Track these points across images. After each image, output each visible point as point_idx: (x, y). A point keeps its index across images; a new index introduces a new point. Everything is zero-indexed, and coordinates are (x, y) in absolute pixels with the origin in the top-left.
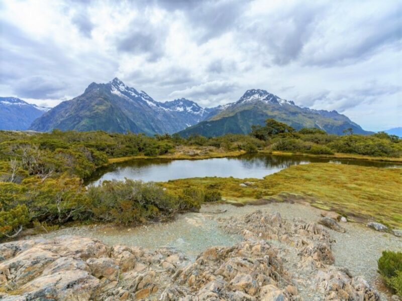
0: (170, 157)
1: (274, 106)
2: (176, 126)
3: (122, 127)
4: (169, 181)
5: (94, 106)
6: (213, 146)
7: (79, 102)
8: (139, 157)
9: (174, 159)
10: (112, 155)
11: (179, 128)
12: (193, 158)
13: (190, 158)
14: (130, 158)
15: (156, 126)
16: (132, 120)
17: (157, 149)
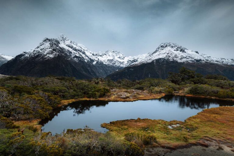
0: (107, 99)
1: (182, 55)
2: (107, 70)
3: (66, 71)
4: (111, 123)
5: (45, 55)
6: (139, 89)
7: (35, 52)
8: (84, 99)
9: (110, 101)
10: (64, 97)
11: (109, 72)
12: (125, 100)
13: (123, 100)
14: (77, 100)
15: (92, 70)
16: (74, 65)
17: (97, 93)
